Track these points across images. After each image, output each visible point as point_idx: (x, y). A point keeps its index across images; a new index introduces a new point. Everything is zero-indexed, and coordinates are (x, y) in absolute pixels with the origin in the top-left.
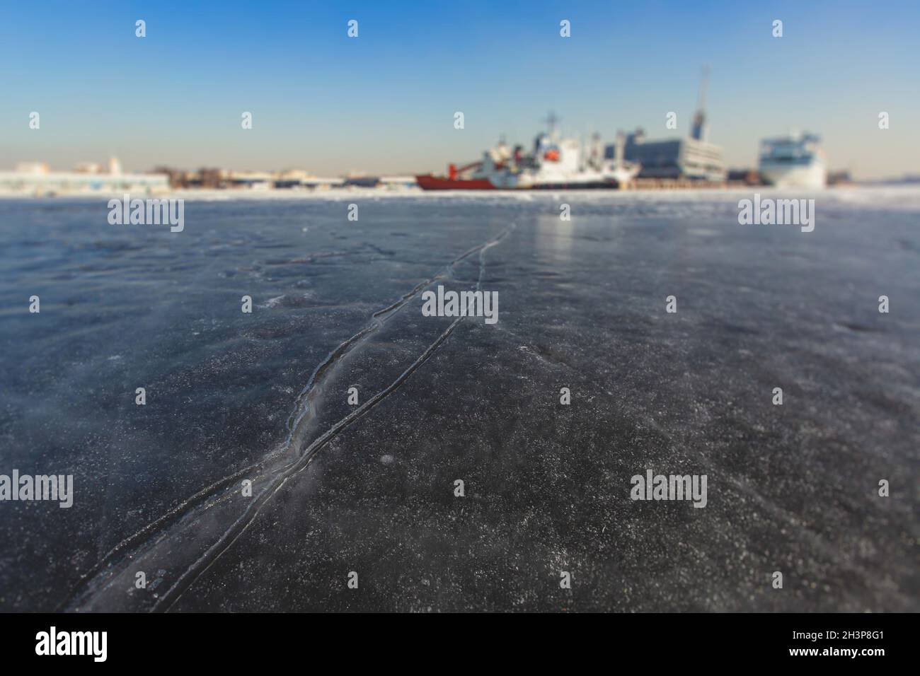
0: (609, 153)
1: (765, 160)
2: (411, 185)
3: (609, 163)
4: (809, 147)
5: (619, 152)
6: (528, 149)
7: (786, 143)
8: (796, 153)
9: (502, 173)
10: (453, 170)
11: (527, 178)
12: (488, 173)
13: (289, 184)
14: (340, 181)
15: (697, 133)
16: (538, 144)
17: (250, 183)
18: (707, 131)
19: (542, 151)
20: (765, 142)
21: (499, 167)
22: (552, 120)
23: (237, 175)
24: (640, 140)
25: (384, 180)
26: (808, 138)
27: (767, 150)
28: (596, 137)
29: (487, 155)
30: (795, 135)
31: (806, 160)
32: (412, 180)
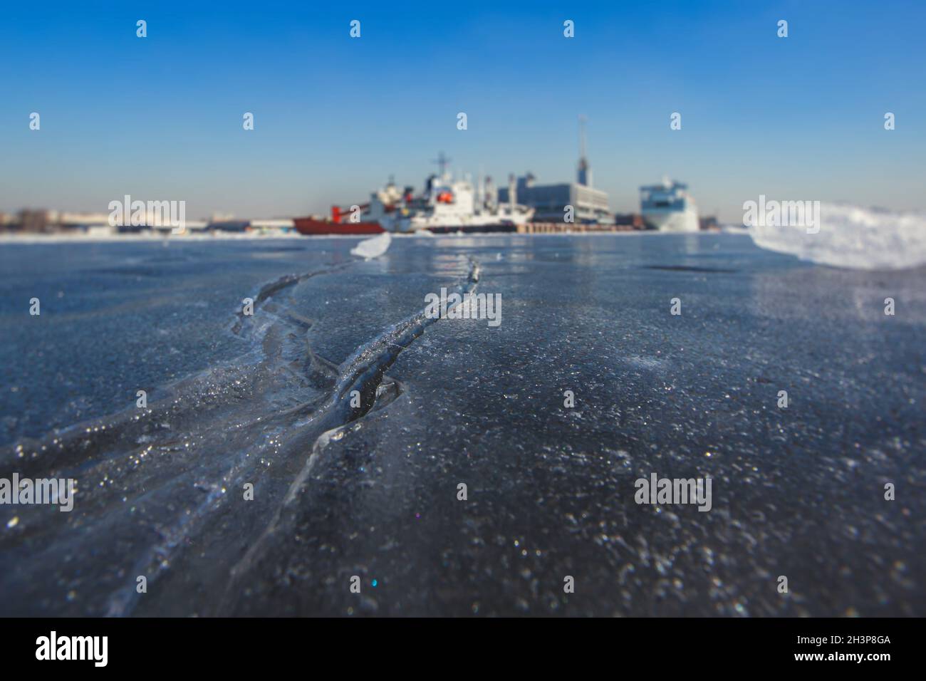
0: (503, 196)
1: (646, 205)
2: (288, 229)
3: (503, 206)
4: (679, 194)
5: (513, 195)
6: (419, 190)
7: (659, 189)
8: (671, 199)
9: (393, 216)
10: (336, 212)
11: (420, 220)
12: (376, 215)
13: (136, 229)
14: (202, 225)
15: (583, 179)
16: (429, 185)
17: (86, 227)
18: (590, 176)
19: (434, 194)
20: (643, 189)
21: (389, 209)
22: (442, 162)
23: (68, 218)
24: (531, 184)
25: (255, 223)
26: (677, 186)
27: (646, 195)
28: (488, 180)
29: (375, 196)
30: (667, 183)
31: (679, 205)
32: (290, 224)
